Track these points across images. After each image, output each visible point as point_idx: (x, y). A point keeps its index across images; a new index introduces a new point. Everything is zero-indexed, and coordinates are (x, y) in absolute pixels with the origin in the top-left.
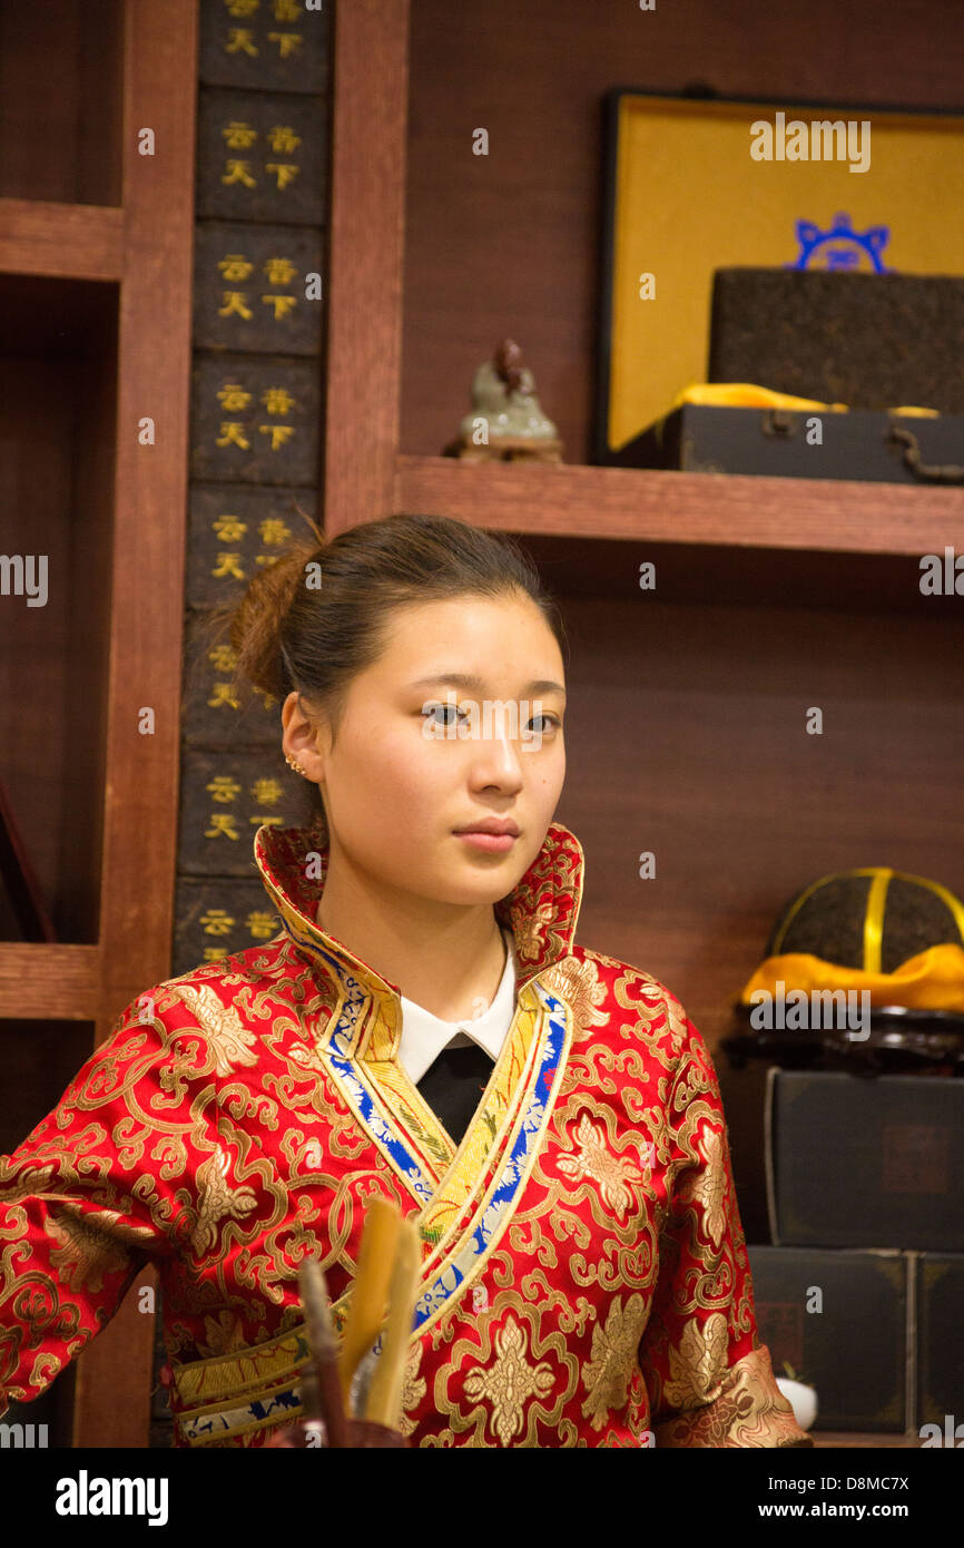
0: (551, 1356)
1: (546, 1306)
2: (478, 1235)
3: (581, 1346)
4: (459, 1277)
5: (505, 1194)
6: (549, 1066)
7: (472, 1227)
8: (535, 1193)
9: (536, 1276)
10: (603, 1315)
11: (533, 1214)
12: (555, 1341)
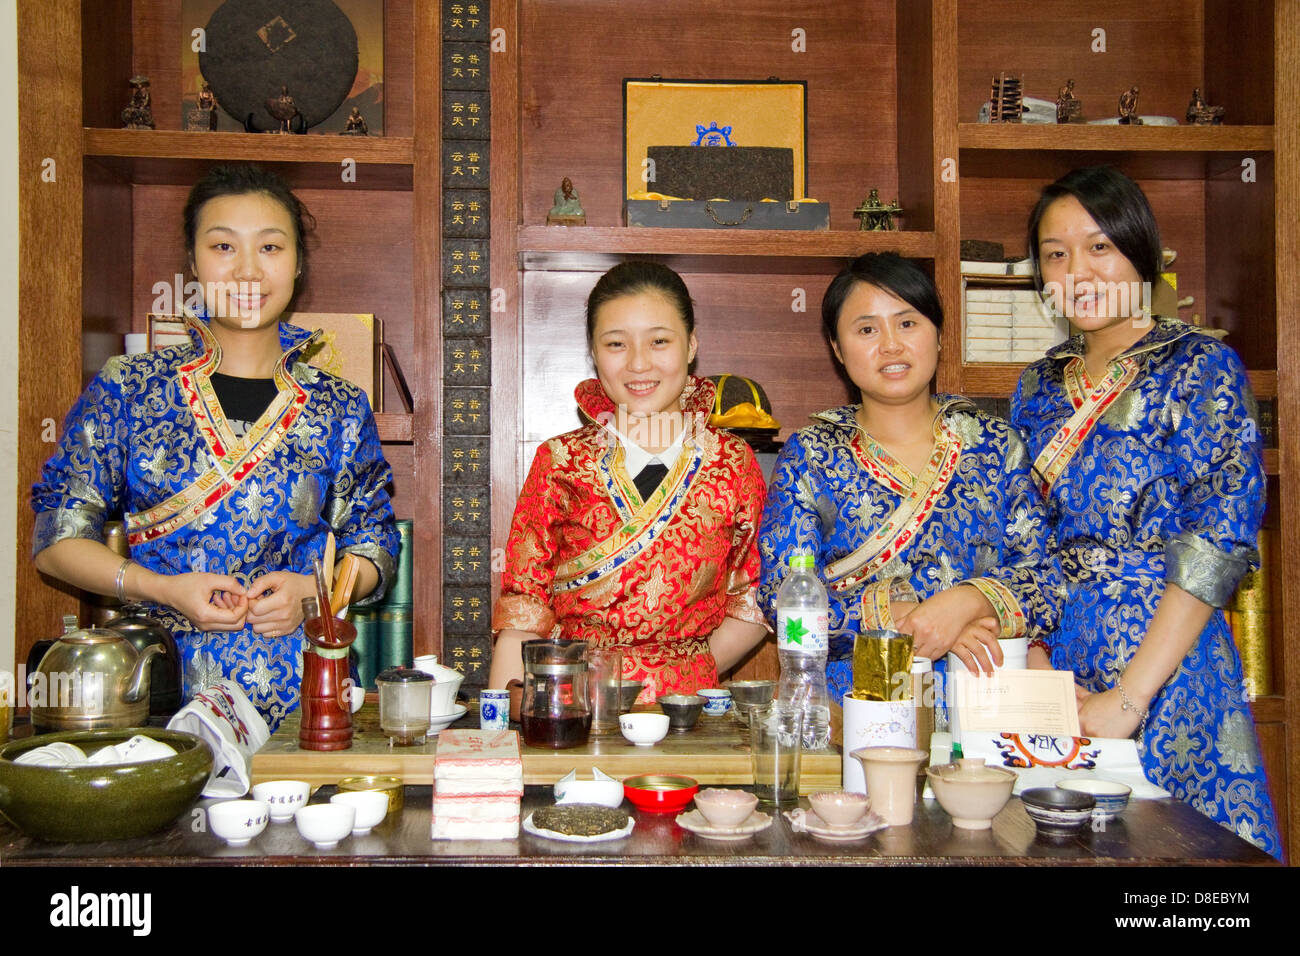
0: (673, 580)
1: (675, 561)
2: (651, 532)
3: (687, 577)
4: (641, 547)
5: (665, 519)
6: (692, 474)
7: (649, 529)
8: (677, 520)
9: (672, 549)
10: (697, 568)
11: (674, 527)
12: (676, 575)
